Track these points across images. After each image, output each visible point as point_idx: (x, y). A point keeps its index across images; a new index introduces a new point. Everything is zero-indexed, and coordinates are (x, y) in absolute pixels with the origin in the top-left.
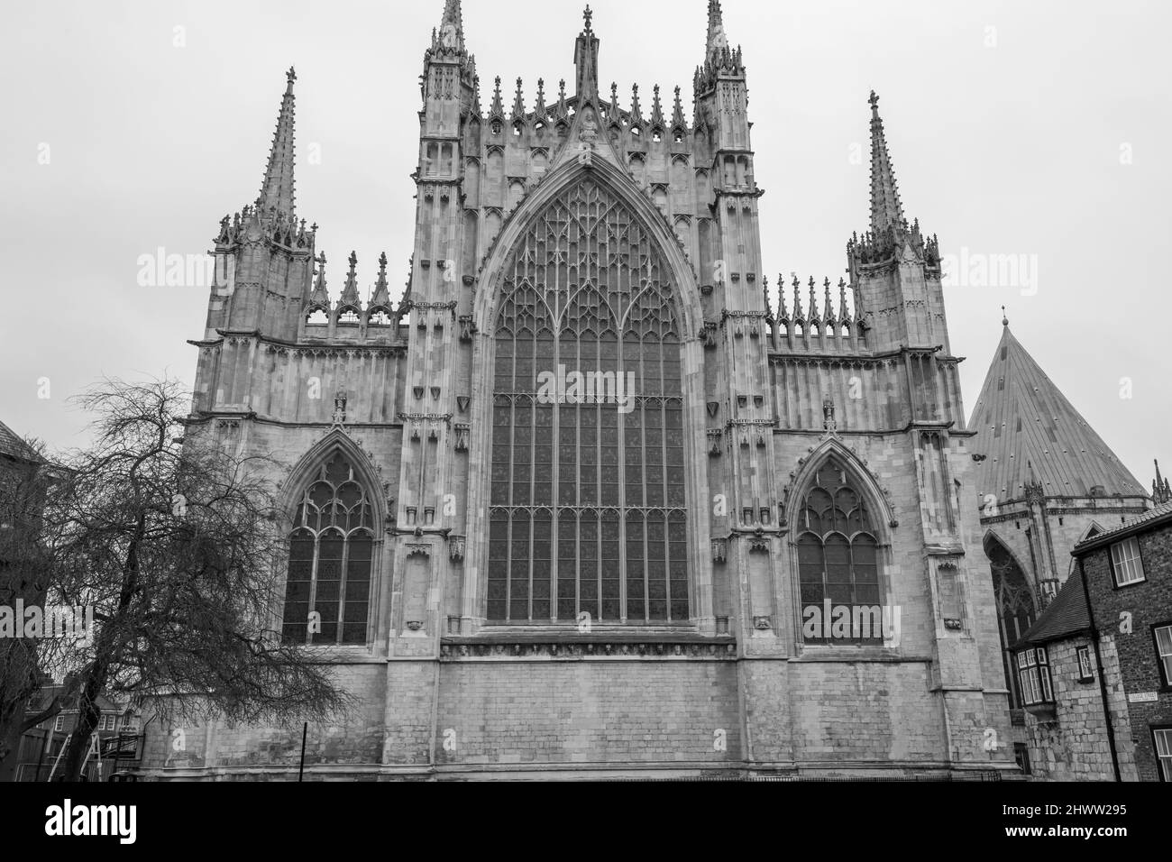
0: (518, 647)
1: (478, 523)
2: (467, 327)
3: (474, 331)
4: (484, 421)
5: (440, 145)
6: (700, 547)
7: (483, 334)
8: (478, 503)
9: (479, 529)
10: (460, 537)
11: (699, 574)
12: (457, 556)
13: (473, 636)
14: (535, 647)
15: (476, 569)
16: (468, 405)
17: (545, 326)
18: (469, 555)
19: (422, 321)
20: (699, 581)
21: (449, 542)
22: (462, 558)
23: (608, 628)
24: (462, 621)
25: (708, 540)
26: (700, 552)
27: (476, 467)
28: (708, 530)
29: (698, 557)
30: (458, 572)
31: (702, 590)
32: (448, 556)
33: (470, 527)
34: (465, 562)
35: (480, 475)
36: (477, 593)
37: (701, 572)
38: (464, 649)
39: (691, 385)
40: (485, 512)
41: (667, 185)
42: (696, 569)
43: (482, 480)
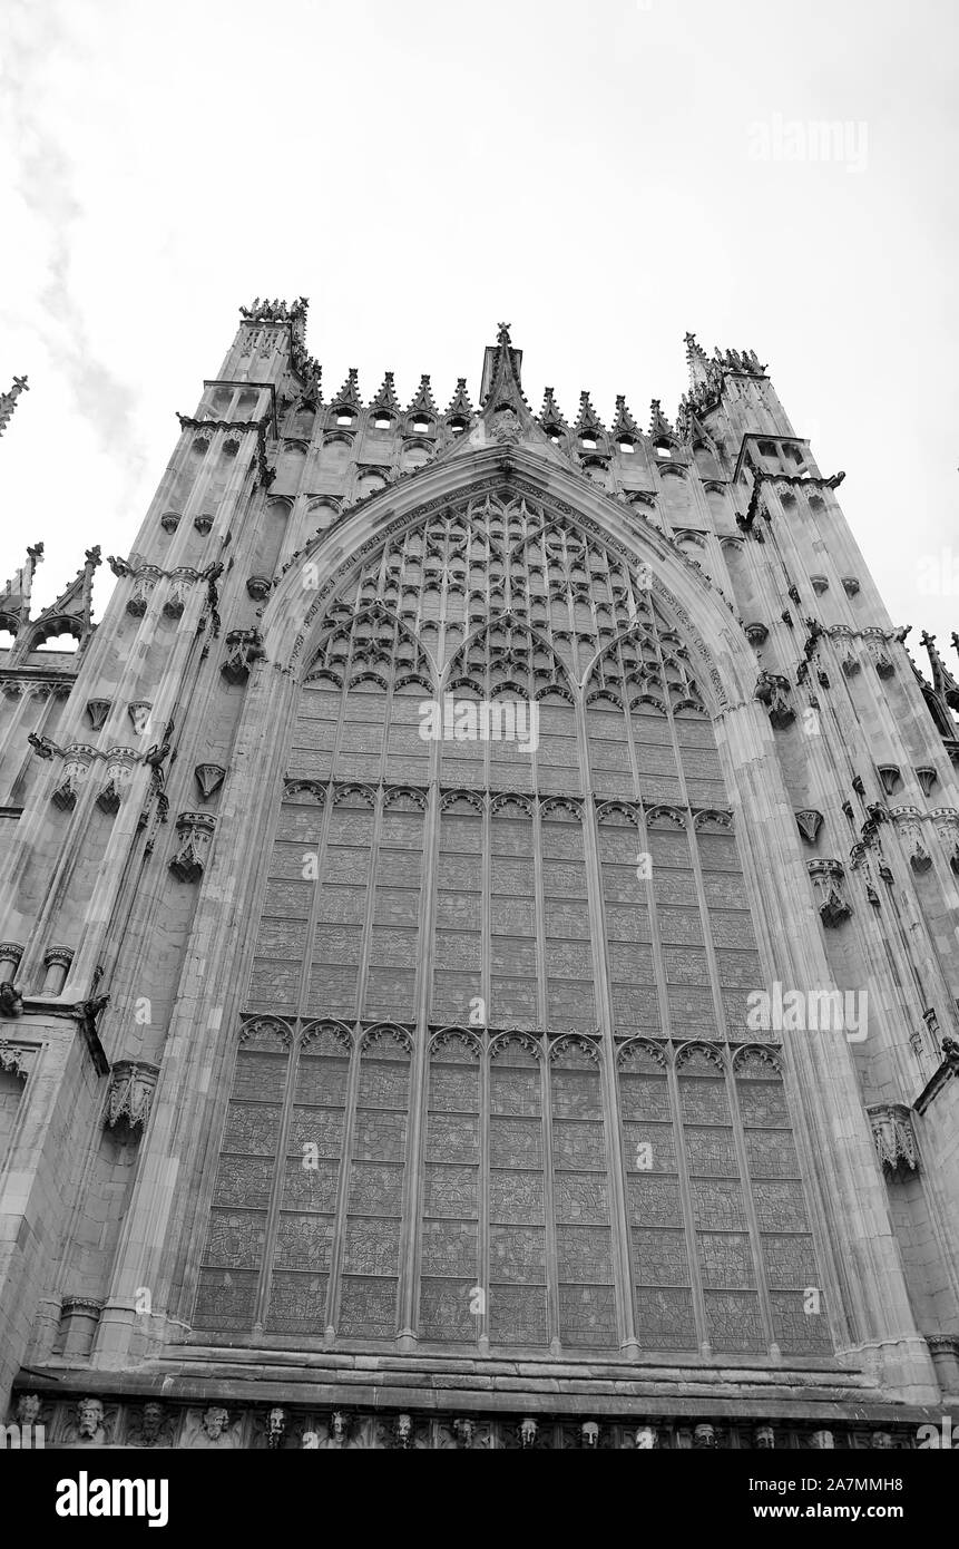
0: (277, 1415)
1: (201, 1039)
2: (242, 651)
3: (255, 656)
4: (252, 819)
5: (237, 392)
6: (838, 1133)
7: (277, 666)
8: (210, 989)
9: (203, 1058)
10: (141, 1066)
11: (846, 1207)
12: (124, 1118)
13: (130, 1369)
14: (338, 1420)
15: (176, 1162)
16: (218, 787)
17: (415, 671)
18: (160, 1126)
19: (139, 594)
20: (851, 1228)
21: (110, 1079)
22: (140, 1128)
23: (584, 1371)
24: (107, 1317)
25: (858, 1112)
26: (841, 1145)
27: (216, 907)
28: (852, 1086)
29: (837, 1163)
30: (121, 1173)
31: (865, 1255)
32: (100, 1117)
33: (176, 1048)
34: (145, 1138)
35: (224, 928)
36: (168, 1237)
37: (852, 1198)
38: (92, 1411)
39: (752, 782)
40: (226, 1021)
41: (654, 494)
42: (836, 1195)
43: (228, 941)
